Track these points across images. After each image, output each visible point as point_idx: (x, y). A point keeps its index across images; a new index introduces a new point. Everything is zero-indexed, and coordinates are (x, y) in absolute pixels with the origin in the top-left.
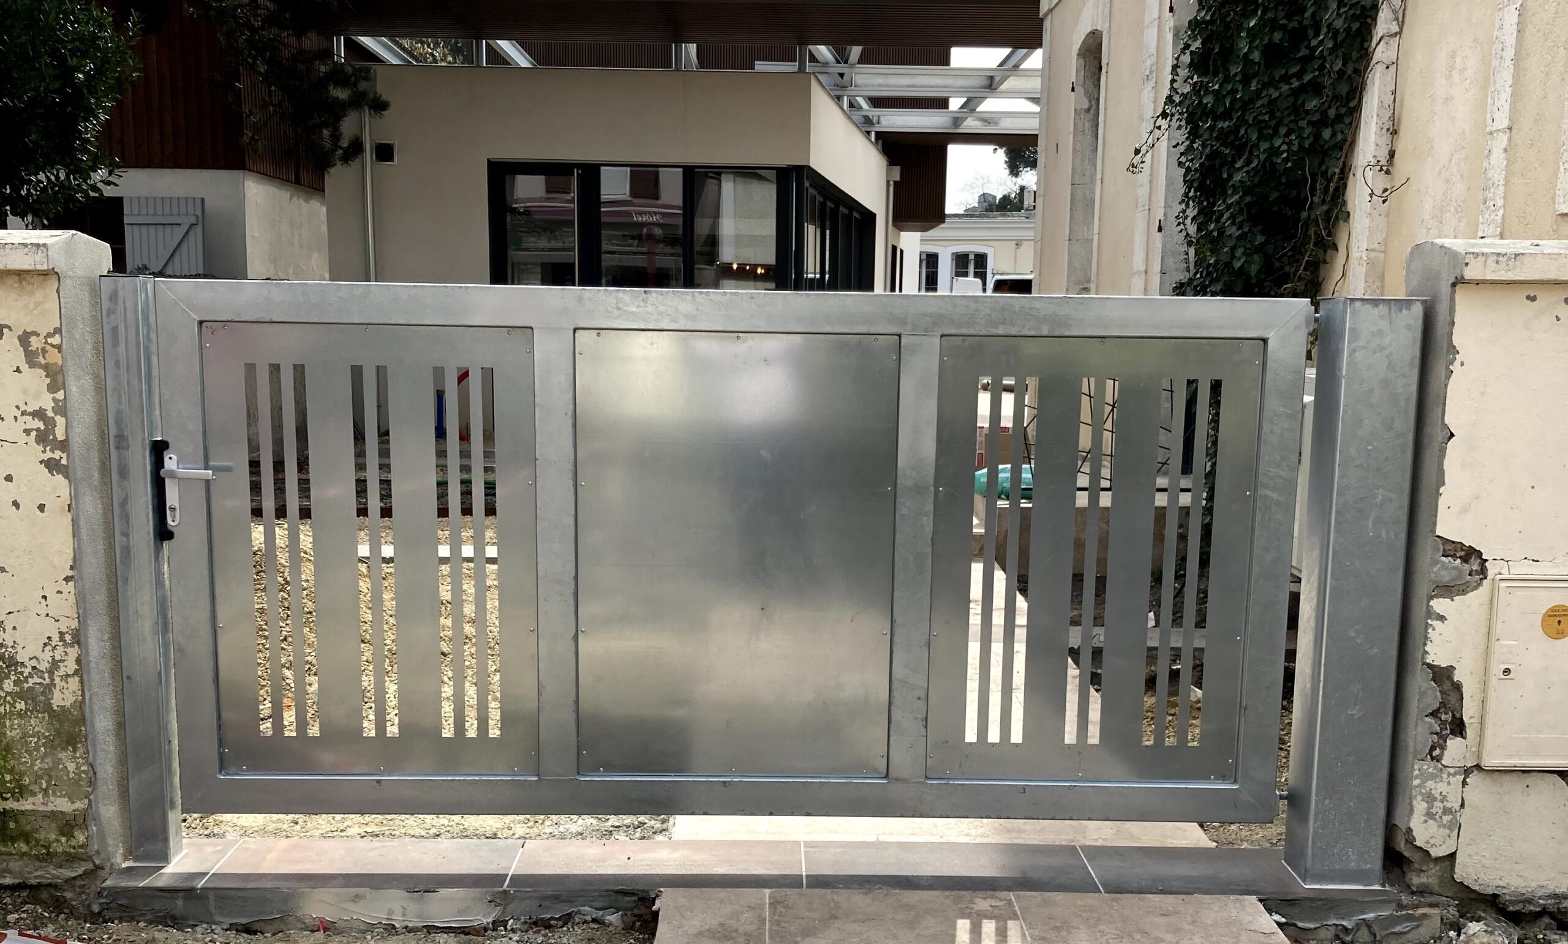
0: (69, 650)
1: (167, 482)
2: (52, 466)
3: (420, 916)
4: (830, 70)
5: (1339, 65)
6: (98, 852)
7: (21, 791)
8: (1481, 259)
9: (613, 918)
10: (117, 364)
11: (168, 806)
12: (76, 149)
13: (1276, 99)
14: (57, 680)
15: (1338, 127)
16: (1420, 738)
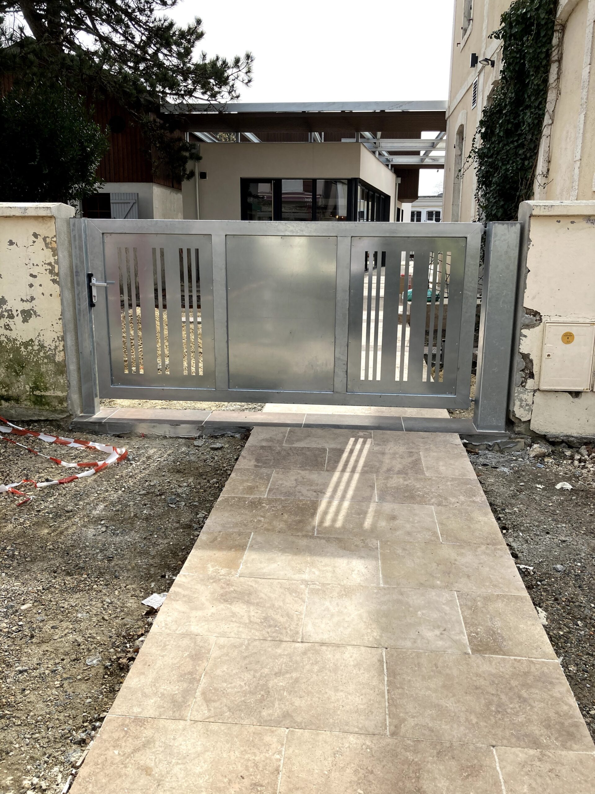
0: (60, 342)
1: (93, 287)
2: (54, 281)
3: (175, 433)
4: (370, 141)
5: (530, 137)
6: (71, 410)
7: (46, 389)
8: (539, 207)
9: (238, 436)
10: (76, 248)
11: (94, 396)
12: (88, 176)
13: (509, 150)
14: (57, 352)
15: (531, 160)
16: (517, 379)
